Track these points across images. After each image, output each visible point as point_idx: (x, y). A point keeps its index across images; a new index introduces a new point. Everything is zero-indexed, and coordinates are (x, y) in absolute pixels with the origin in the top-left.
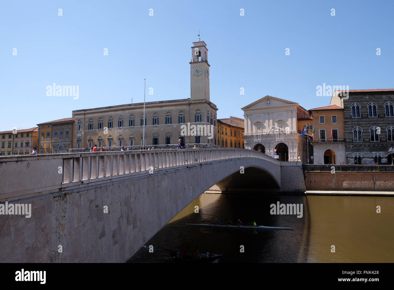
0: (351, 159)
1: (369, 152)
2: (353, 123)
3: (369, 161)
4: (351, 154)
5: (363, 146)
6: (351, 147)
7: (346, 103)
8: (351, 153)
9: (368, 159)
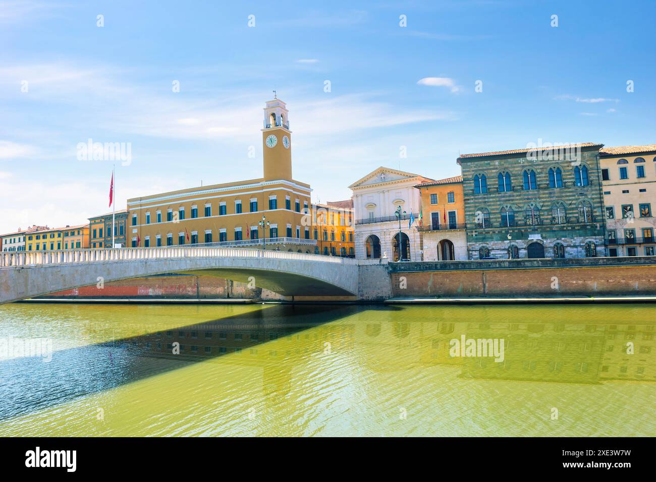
0: (474, 253)
1: (501, 242)
2: (477, 201)
3: (500, 254)
4: (474, 245)
5: (491, 233)
6: (474, 235)
7: (466, 174)
8: (473, 243)
9: (499, 252)
